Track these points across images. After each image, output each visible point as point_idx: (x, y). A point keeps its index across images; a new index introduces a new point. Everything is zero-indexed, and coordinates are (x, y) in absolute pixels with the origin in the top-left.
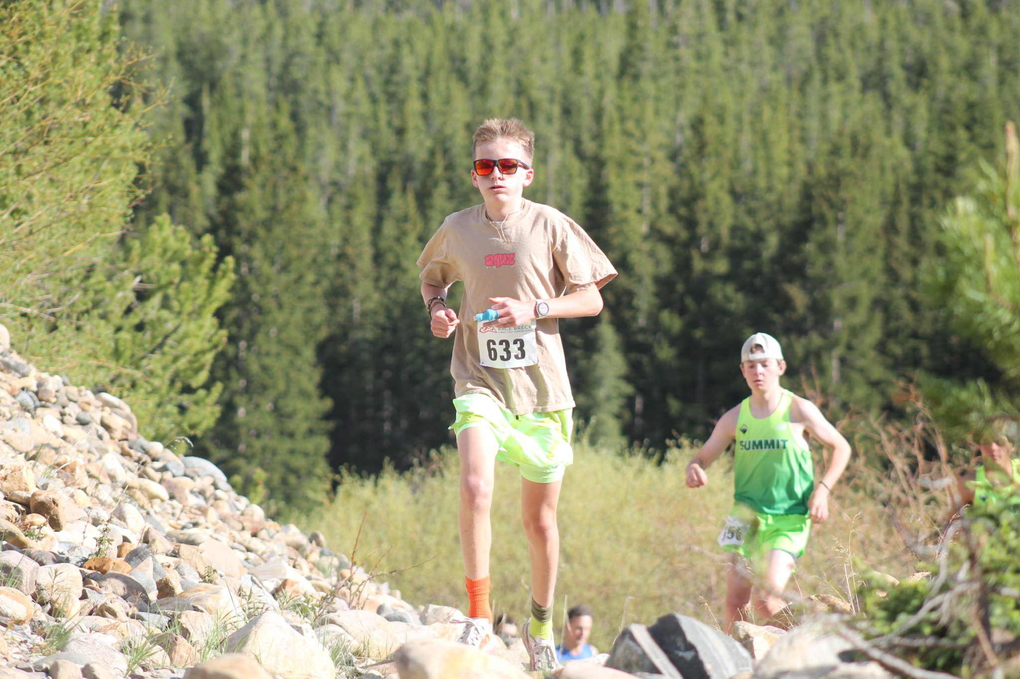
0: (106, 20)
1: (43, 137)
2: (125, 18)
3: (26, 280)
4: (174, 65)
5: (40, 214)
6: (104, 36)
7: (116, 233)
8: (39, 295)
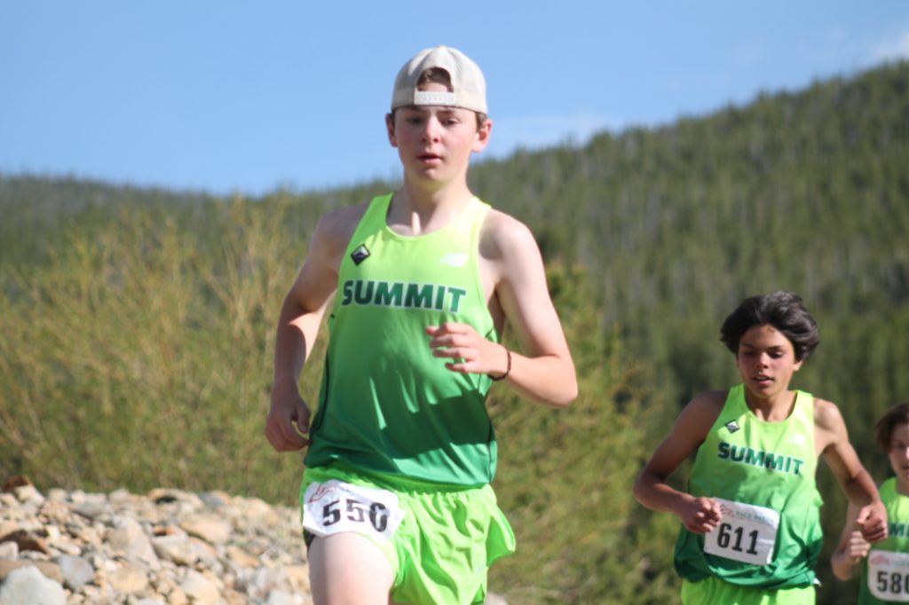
0: (608, 338)
1: (557, 441)
2: (626, 333)
3: (548, 569)
4: (668, 374)
5: (559, 509)
6: (608, 352)
7: (622, 522)
8: (562, 581)
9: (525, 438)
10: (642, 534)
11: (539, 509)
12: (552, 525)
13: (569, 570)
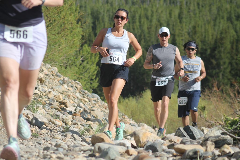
2: (81, 7)
3: (61, 59)
4: (90, 16)
5: (64, 45)
6: (76, 10)
8: (64, 62)
9: (57, 28)
10: (81, 51)
11: (59, 45)
12: (62, 49)
13: (65, 59)
